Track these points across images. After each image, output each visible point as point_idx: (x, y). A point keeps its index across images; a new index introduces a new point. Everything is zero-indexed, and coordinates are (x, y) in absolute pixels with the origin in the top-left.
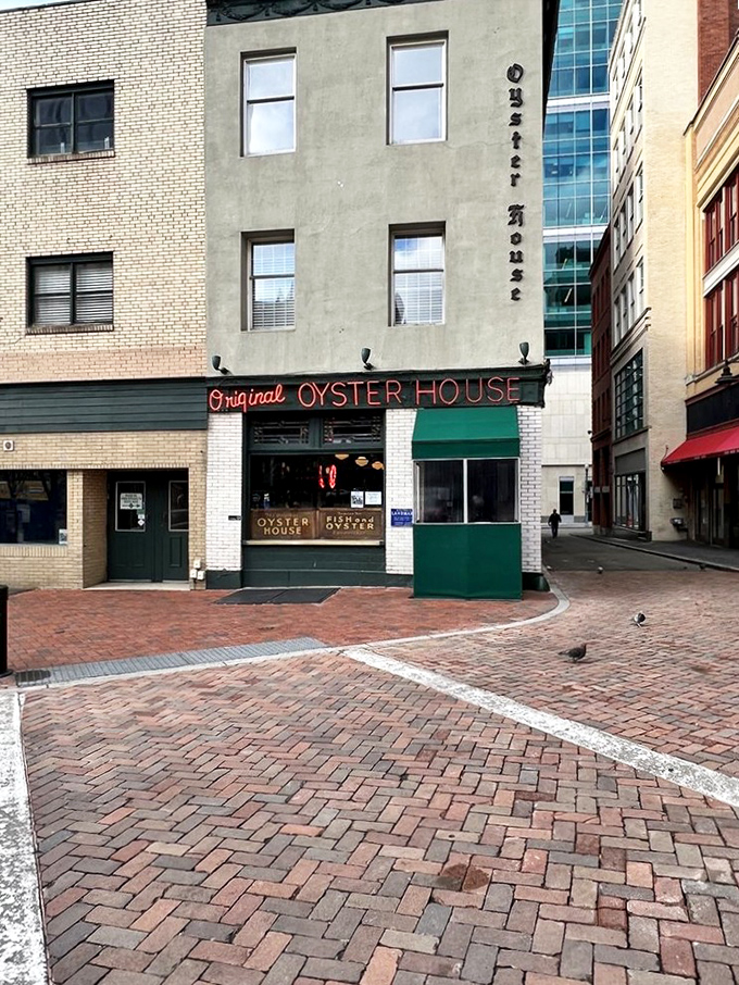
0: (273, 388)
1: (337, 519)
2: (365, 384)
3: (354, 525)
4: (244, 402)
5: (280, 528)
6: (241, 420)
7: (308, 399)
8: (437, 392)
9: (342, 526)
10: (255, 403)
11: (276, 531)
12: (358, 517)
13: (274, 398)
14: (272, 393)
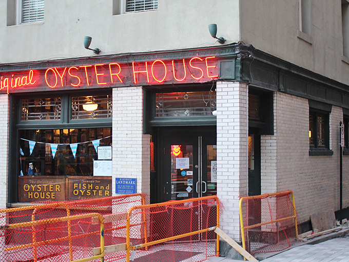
0: (26, 73)
1: (82, 187)
2: (93, 67)
3: (95, 191)
4: (7, 86)
5: (39, 192)
6: (7, 100)
7: (52, 81)
8: (149, 71)
9: (85, 193)
10: (16, 86)
11: (36, 195)
12: (97, 184)
13: (28, 82)
14: (26, 77)
